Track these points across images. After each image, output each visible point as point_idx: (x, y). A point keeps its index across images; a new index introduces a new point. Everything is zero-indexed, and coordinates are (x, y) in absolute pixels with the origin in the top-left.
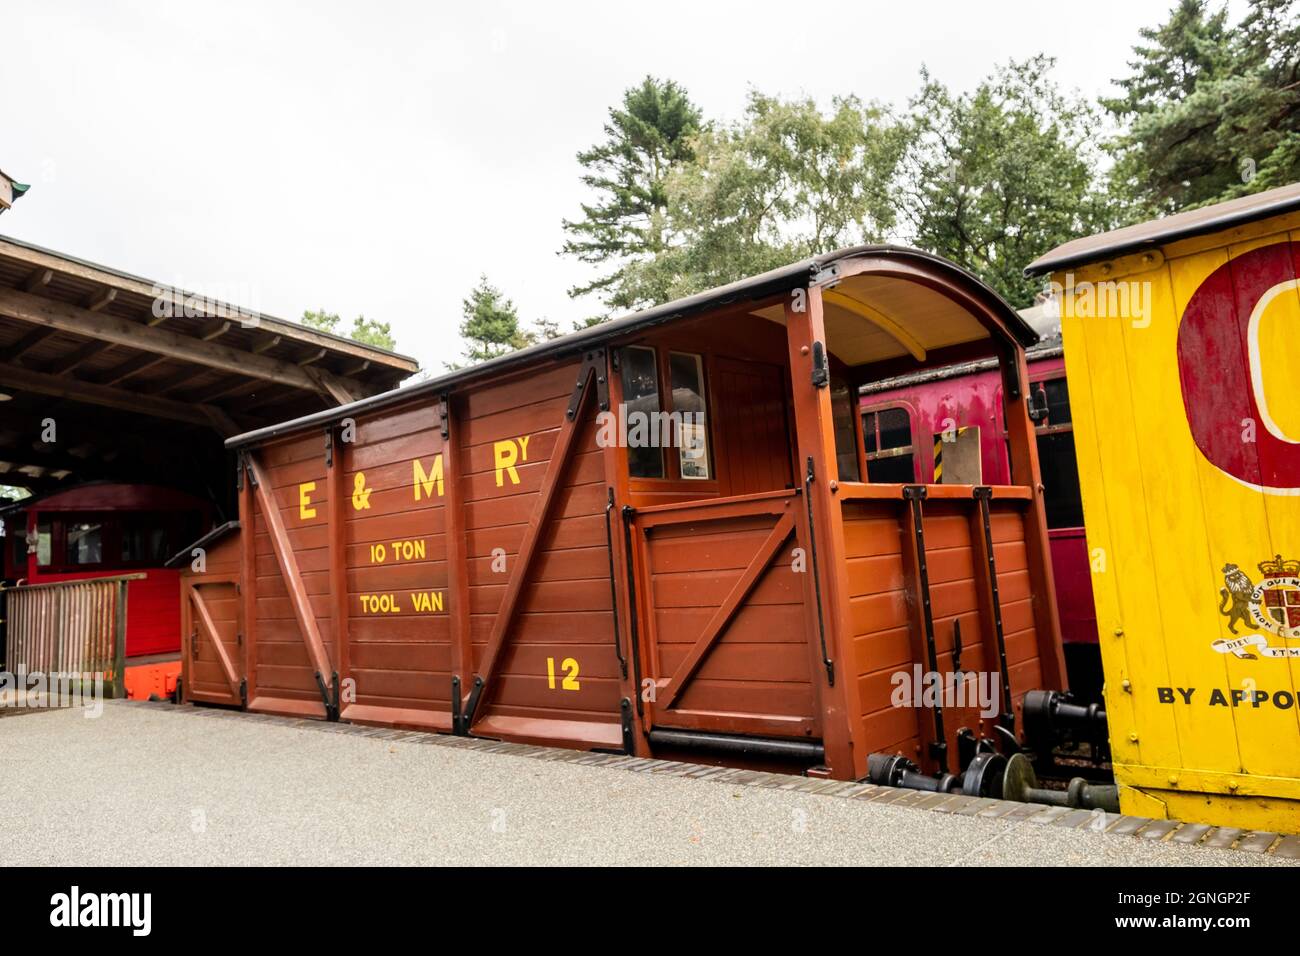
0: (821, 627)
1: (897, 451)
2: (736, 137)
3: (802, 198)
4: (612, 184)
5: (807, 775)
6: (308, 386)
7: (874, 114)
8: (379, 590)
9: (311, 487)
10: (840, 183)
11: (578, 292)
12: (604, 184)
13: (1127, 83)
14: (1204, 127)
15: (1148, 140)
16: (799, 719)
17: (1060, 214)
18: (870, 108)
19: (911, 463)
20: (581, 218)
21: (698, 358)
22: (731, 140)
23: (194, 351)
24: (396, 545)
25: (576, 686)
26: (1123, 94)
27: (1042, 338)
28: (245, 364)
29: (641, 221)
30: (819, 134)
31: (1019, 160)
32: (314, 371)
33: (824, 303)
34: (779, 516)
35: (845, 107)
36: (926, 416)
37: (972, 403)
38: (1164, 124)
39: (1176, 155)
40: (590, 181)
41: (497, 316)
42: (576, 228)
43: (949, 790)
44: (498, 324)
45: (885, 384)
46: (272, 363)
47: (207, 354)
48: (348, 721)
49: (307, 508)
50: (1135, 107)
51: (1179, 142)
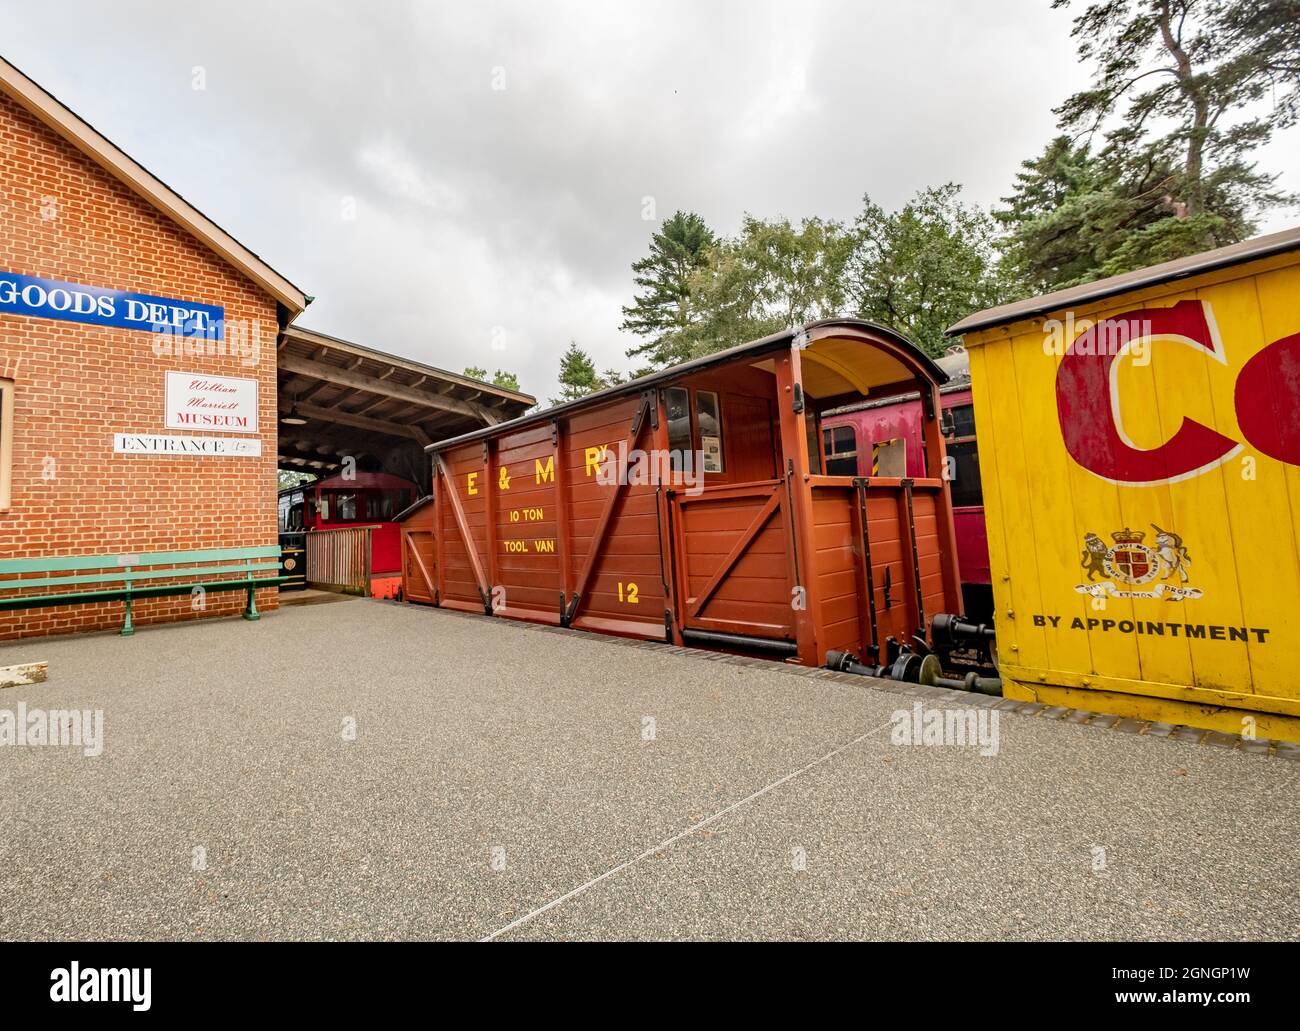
0: (797, 569)
1: (846, 455)
2: (736, 249)
3: (780, 288)
4: (655, 283)
5: (785, 662)
6: (471, 414)
7: (831, 229)
8: (515, 538)
9: (474, 475)
10: (805, 277)
11: (633, 353)
12: (649, 283)
13: (1012, 200)
14: (1070, 229)
15: (1027, 239)
16: (780, 627)
17: (963, 293)
18: (828, 226)
19: (856, 462)
20: (634, 305)
21: (715, 395)
22: (732, 251)
23: (406, 394)
24: (526, 511)
25: (636, 601)
26: (1009, 208)
27: (951, 379)
28: (434, 401)
29: (673, 307)
30: (793, 244)
31: (933, 256)
32: (474, 405)
33: (801, 358)
34: (769, 497)
35: (811, 227)
36: (867, 431)
37: (900, 424)
38: (1040, 228)
39: (1049, 249)
40: (640, 281)
41: (582, 369)
42: (632, 312)
43: (882, 676)
44: (583, 374)
45: (838, 410)
46: (450, 400)
47: (412, 395)
48: (498, 616)
49: (472, 488)
50: (1018, 217)
51: (1051, 240)
